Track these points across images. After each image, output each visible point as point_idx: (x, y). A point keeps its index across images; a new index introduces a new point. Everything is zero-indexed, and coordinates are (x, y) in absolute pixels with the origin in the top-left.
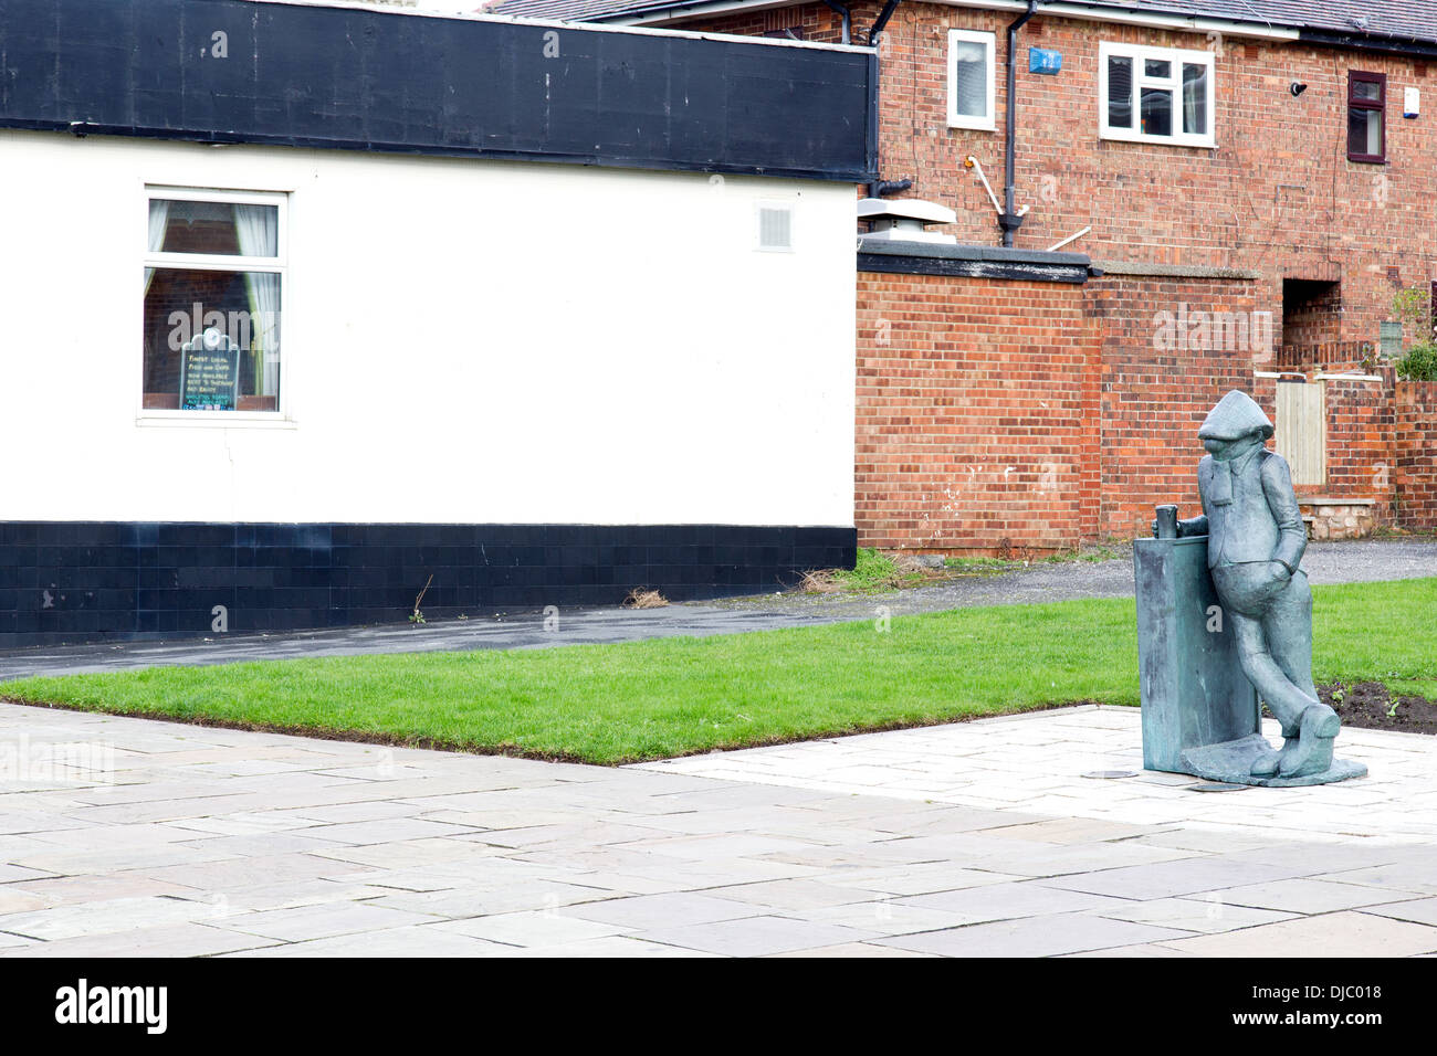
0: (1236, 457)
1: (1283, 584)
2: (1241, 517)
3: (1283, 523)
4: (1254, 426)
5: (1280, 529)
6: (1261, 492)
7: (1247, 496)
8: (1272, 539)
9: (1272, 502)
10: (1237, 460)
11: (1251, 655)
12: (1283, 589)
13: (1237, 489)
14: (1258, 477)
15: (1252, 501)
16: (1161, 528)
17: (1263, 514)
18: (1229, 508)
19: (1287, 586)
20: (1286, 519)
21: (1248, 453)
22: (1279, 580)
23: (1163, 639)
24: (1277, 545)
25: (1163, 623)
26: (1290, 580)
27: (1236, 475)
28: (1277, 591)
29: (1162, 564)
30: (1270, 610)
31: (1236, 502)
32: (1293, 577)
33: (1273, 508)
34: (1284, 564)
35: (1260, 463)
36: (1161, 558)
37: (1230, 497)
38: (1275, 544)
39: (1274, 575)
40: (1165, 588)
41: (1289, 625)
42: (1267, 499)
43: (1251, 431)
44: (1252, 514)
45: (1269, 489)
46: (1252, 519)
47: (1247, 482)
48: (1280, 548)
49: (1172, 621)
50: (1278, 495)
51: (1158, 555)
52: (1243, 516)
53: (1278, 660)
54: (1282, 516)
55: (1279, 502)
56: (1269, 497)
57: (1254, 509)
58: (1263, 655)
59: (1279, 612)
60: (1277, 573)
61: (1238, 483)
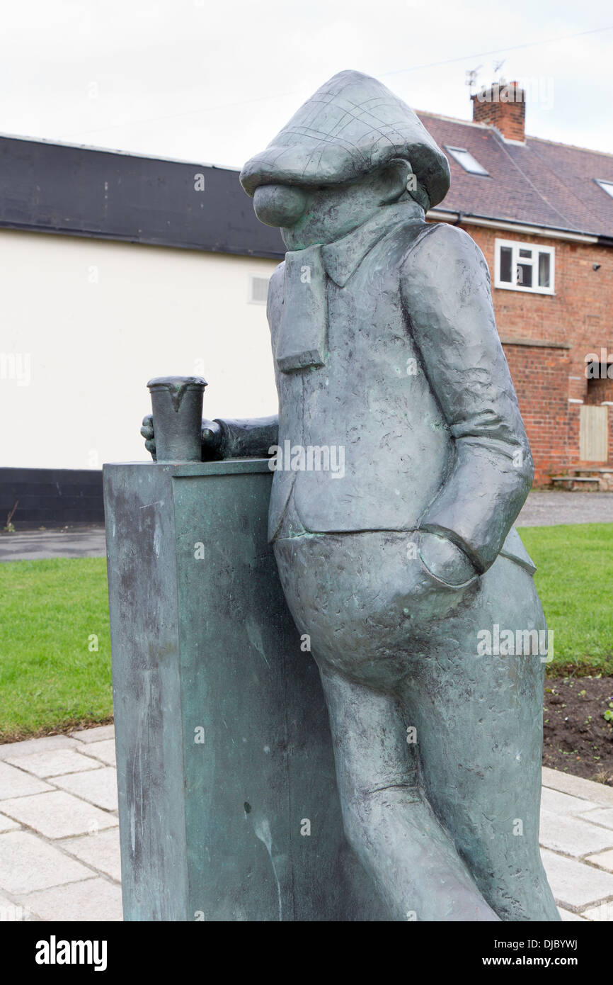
0: (339, 236)
1: (455, 600)
2: (346, 402)
3: (463, 418)
4: (384, 144)
5: (453, 438)
6: (400, 330)
7: (362, 342)
8: (430, 464)
9: (431, 357)
10: (341, 245)
11: (366, 794)
12: (454, 613)
13: (340, 324)
14: (394, 287)
15: (377, 357)
16: (159, 435)
17: (406, 392)
18: (315, 377)
19: (465, 604)
20: (472, 407)
21: (371, 226)
22: (437, 588)
23: (155, 722)
24: (443, 482)
25: (156, 680)
26: (476, 588)
27: (338, 286)
28: (434, 619)
29: (152, 527)
30: (417, 671)
31: (335, 362)
32: (488, 577)
33: (434, 374)
34: (457, 541)
35: (402, 249)
36: (151, 512)
37: (319, 344)
38: (434, 478)
39: (424, 574)
40: (158, 591)
41: (471, 716)
42: (417, 350)
43: (375, 157)
44: (374, 392)
45: (422, 320)
46: (375, 406)
47: (364, 303)
48: (448, 491)
49: (172, 678)
50: (448, 338)
51: (146, 503)
52: (350, 398)
53: (443, 812)
54: (459, 400)
55: (451, 357)
56: (425, 345)
57: (380, 379)
58: (399, 794)
59: (444, 678)
60: (434, 569)
61: (340, 306)
